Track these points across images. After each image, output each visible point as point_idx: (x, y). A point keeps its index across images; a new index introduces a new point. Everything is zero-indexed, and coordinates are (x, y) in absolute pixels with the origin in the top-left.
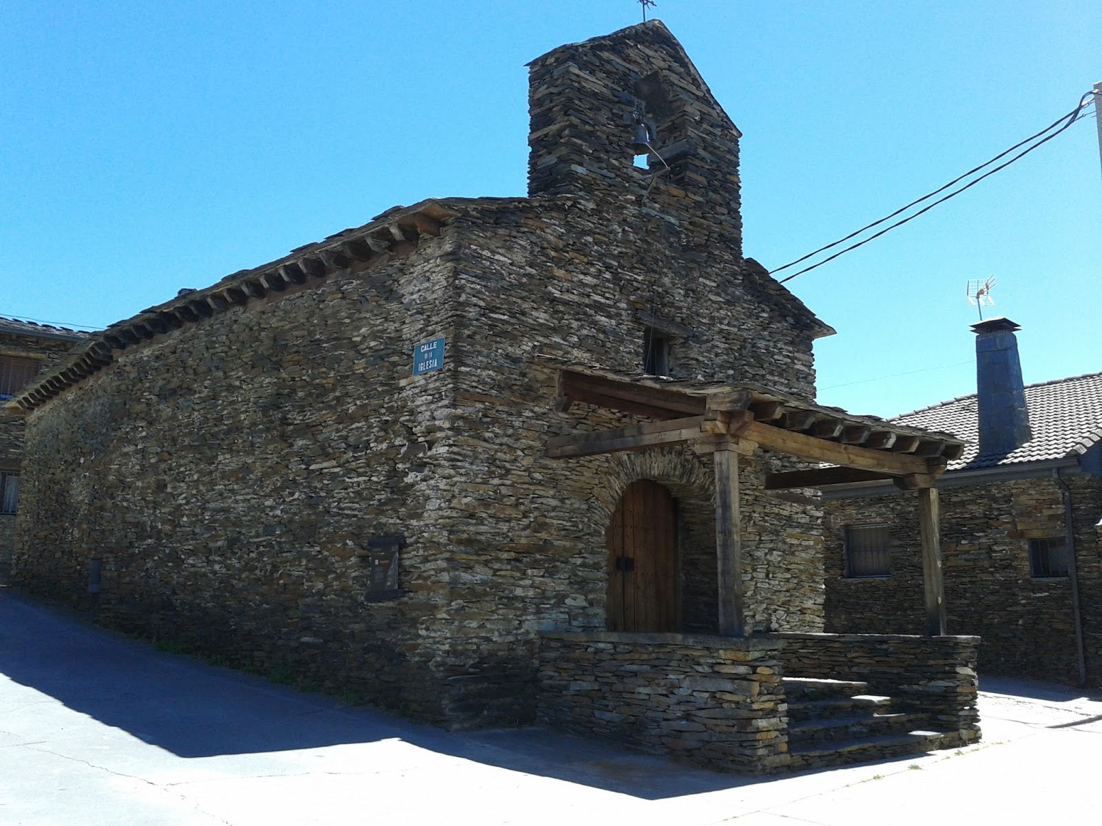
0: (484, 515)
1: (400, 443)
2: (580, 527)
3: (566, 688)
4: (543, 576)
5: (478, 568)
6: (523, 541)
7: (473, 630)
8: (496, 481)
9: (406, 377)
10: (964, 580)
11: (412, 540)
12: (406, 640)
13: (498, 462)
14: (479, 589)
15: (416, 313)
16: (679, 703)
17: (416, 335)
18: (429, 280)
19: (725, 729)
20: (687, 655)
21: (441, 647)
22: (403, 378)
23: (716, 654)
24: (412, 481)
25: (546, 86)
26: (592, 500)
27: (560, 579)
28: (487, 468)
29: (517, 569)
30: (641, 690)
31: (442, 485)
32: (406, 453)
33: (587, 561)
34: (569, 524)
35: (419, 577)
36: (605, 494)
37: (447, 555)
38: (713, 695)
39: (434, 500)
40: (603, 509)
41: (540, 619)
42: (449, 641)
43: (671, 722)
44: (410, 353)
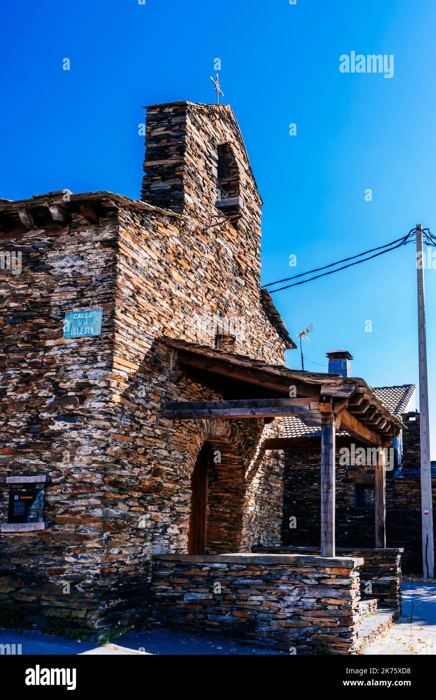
0: (126, 461)
1: (45, 395)
2: (178, 472)
3: (181, 598)
4: (156, 511)
5: (121, 505)
6: (147, 483)
7: (115, 557)
8: (134, 434)
9: (55, 339)
10: (313, 507)
11: (58, 480)
12: (49, 566)
13: (136, 418)
14: (120, 522)
15: (69, 285)
16: (288, 607)
17: (68, 304)
18: (82, 258)
19: (329, 624)
20: (295, 572)
21: (91, 571)
22: (50, 339)
23: (322, 571)
24: (59, 428)
25: (164, 128)
26: (185, 453)
27: (166, 513)
28: (130, 423)
29: (142, 505)
30: (254, 598)
31: (97, 435)
32: (52, 404)
33: (181, 499)
34: (173, 470)
35: (66, 512)
36: (194, 447)
37: (101, 494)
38: (319, 600)
39: (86, 447)
40: (190, 459)
41: (153, 544)
42: (100, 566)
43: (280, 621)
44: (59, 318)
